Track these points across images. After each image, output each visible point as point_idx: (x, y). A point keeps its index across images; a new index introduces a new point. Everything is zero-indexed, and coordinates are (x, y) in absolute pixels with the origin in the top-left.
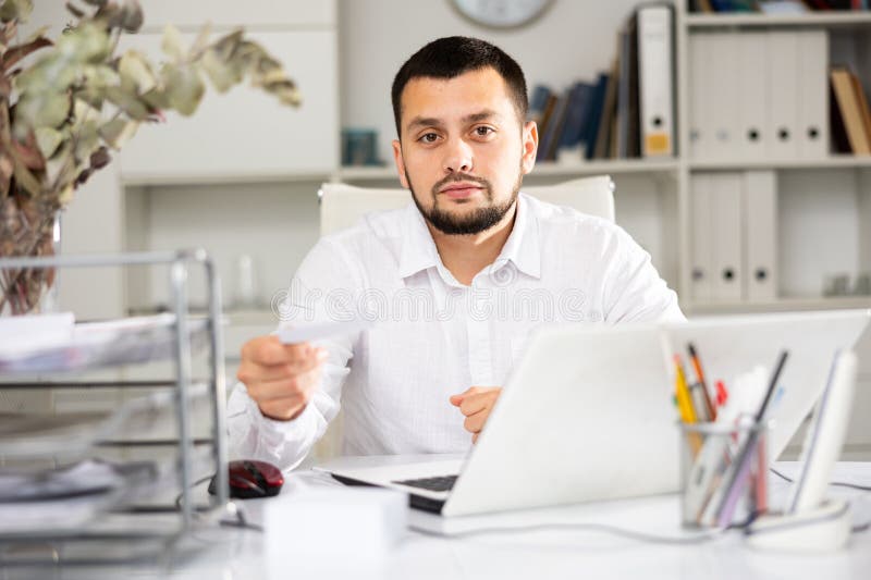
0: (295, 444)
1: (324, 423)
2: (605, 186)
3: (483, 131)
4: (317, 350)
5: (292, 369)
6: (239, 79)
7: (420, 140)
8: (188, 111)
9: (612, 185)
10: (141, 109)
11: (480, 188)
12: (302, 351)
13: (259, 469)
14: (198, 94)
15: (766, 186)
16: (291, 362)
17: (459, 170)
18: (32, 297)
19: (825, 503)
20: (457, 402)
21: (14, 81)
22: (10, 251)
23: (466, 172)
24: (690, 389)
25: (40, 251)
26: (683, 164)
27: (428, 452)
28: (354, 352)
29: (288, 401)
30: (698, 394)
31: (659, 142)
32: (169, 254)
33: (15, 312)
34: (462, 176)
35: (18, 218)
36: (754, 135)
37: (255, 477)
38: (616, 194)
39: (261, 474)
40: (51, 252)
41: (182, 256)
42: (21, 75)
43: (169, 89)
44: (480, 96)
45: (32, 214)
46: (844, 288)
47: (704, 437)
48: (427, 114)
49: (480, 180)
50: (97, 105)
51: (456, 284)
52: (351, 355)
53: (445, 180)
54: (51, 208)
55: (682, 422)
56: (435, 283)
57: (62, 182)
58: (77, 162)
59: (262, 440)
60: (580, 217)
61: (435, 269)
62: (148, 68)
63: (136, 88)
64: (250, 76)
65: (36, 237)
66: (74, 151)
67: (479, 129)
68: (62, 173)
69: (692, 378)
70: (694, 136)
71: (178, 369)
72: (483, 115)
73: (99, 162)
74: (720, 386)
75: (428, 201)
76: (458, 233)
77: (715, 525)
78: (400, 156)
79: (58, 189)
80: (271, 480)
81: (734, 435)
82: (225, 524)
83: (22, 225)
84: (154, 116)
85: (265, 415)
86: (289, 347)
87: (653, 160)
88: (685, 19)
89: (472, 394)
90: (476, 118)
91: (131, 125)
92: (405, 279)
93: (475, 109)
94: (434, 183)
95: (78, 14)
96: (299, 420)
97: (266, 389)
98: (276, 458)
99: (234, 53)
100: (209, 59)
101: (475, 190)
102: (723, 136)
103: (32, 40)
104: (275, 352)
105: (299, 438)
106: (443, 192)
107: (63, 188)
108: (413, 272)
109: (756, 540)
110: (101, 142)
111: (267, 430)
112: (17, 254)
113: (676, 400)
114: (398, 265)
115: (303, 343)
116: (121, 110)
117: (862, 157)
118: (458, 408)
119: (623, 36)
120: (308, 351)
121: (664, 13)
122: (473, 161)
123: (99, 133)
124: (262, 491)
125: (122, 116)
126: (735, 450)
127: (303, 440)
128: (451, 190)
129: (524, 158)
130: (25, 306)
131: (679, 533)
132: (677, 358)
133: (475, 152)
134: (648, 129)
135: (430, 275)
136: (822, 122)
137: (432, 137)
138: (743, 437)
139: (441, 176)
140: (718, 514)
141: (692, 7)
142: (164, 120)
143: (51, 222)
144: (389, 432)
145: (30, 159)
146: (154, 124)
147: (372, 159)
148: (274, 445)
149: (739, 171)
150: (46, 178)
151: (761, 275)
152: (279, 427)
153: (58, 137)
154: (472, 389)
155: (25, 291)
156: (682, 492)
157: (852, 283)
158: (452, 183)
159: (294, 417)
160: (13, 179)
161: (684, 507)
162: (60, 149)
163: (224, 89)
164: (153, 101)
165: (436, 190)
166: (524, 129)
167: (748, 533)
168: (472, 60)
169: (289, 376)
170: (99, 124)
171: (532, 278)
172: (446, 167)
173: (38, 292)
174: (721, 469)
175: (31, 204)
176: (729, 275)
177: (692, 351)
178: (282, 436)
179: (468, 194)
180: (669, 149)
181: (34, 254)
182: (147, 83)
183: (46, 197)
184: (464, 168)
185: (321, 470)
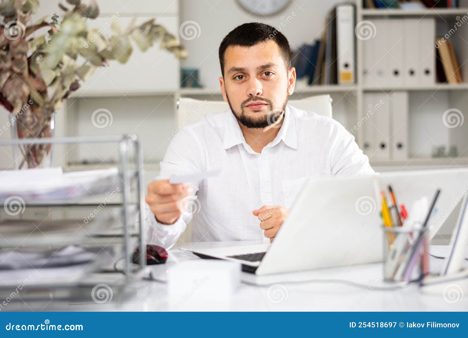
0: (172, 236)
1: (185, 225)
2: (327, 100)
3: (268, 74)
4: (188, 187)
5: (174, 197)
6: (151, 45)
7: (235, 78)
8: (124, 61)
9: (331, 100)
10: (98, 59)
11: (266, 105)
12: (180, 187)
13: (155, 249)
14: (130, 52)
15: (402, 100)
16: (175, 194)
17: (255, 95)
18: (39, 159)
19: (462, 270)
20: (256, 214)
21: (30, 44)
22: (28, 135)
23: (259, 96)
24: (390, 209)
25: (43, 134)
26: (359, 88)
27: (238, 240)
28: (199, 188)
29: (171, 214)
30: (393, 212)
31: (347, 76)
32: (119, 137)
33: (29, 167)
34: (257, 98)
35: (32, 117)
36: (396, 73)
37: (153, 253)
38: (332, 104)
39: (156, 252)
40: (49, 136)
41: (125, 138)
42: (33, 41)
43: (114, 50)
44: (266, 55)
45: (39, 115)
46: (443, 153)
47: (396, 234)
48: (239, 65)
49: (266, 100)
50: (74, 58)
51: (253, 152)
52: (198, 189)
53: (248, 100)
54: (50, 111)
55: (384, 226)
56: (242, 152)
57: (56, 98)
58: (64, 88)
59: (155, 234)
60: (317, 116)
61: (242, 145)
62: (103, 38)
63: (96, 49)
64: (158, 44)
65: (41, 127)
66: (62, 82)
67: (265, 73)
68: (56, 94)
69: (390, 203)
70: (365, 73)
71: (124, 198)
72: (268, 66)
73: (74, 87)
74: (403, 207)
75: (239, 111)
76: (255, 127)
77: (402, 280)
78: (223, 85)
79: (53, 102)
80: (161, 255)
81: (411, 234)
82: (145, 279)
83: (34, 121)
84: (104, 64)
85: (158, 221)
86: (174, 186)
87: (344, 85)
88: (361, 12)
89: (264, 209)
90: (264, 67)
91: (93, 68)
92: (227, 150)
93: (264, 62)
94: (242, 101)
95: (65, 9)
96: (177, 223)
97: (160, 208)
98: (162, 244)
99: (151, 31)
100: (137, 33)
101: (264, 105)
102: (380, 73)
103: (40, 22)
104: (166, 188)
105: (175, 233)
106: (247, 106)
107: (56, 101)
108: (230, 147)
109: (425, 289)
110: (77, 77)
111: (159, 229)
112: (31, 136)
113: (382, 215)
114: (223, 142)
115: (181, 184)
116: (88, 60)
117: (453, 84)
118: (257, 217)
119: (328, 20)
120: (183, 188)
121: (350, 9)
122: (263, 90)
123: (76, 72)
124: (157, 261)
125: (88, 63)
126: (412, 242)
127: (177, 234)
128: (251, 105)
129: (289, 87)
130: (35, 164)
131: (382, 285)
132: (383, 193)
133: (263, 85)
134: (341, 69)
135: (239, 147)
136: (432, 66)
137: (241, 77)
138: (416, 235)
139: (246, 98)
140: (403, 275)
141: (365, 6)
142: (108, 66)
143: (49, 119)
144: (217, 229)
145: (38, 86)
146: (103, 68)
147: (196, 84)
148: (162, 237)
149: (388, 91)
150: (47, 96)
151: (400, 146)
152: (166, 228)
153: (53, 74)
154: (264, 207)
155: (35, 155)
156: (384, 262)
157: (447, 150)
158: (251, 102)
159: (174, 223)
160: (29, 97)
161: (384, 271)
162: (55, 80)
163: (144, 49)
164: (104, 55)
165: (243, 105)
166: (289, 72)
167: (422, 285)
168: (262, 36)
169: (173, 201)
170: (76, 68)
171: (293, 149)
172: (248, 93)
173: (42, 156)
174: (405, 251)
175: (39, 110)
176: (383, 146)
177: (390, 189)
178: (167, 233)
179: (260, 107)
180: (352, 80)
181: (40, 136)
182: (102, 46)
183: (47, 106)
184: (258, 94)
185: (186, 249)
